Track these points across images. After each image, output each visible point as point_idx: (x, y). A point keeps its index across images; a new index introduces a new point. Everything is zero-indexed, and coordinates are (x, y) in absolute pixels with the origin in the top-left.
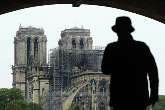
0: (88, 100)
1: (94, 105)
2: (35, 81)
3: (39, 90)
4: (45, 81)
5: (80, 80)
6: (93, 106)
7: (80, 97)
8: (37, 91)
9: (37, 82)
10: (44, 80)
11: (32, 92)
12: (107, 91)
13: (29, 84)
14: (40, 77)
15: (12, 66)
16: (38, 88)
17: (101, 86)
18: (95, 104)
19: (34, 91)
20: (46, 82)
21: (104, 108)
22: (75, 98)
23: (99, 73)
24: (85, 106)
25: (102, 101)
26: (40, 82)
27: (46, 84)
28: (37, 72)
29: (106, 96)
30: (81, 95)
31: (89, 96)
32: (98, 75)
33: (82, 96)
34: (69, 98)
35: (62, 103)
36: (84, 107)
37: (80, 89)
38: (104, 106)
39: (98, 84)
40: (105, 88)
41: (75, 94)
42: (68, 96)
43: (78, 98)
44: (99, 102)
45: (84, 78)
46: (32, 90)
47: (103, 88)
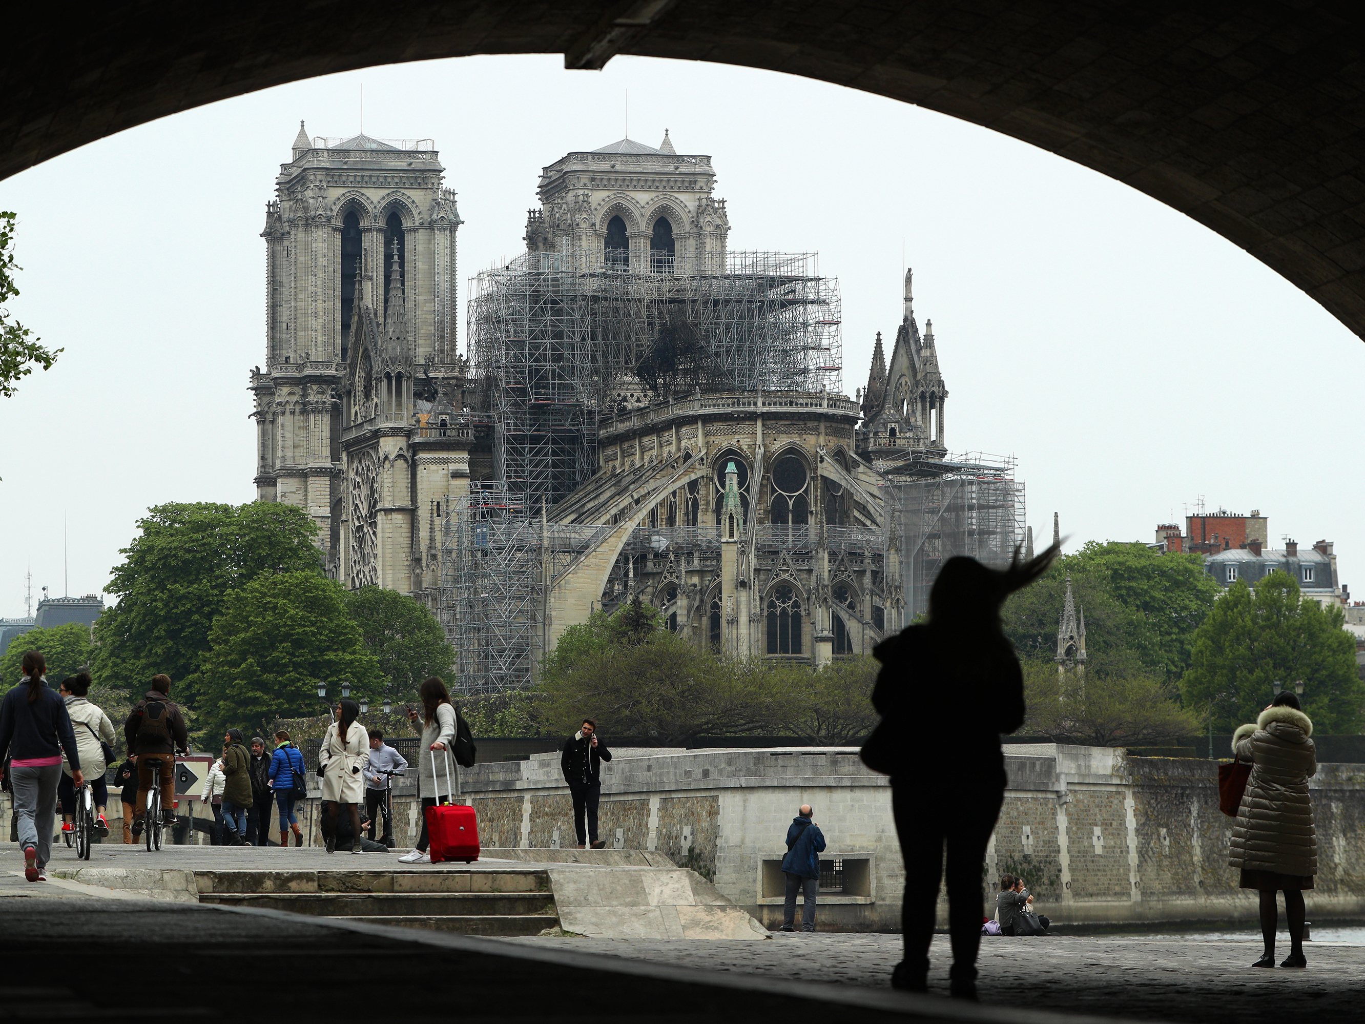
0: (701, 573)
1: (738, 603)
2: (386, 458)
3: (411, 512)
4: (446, 461)
5: (654, 452)
6: (727, 606)
7: (651, 556)
8: (398, 518)
9: (400, 463)
10: (443, 455)
11: (373, 524)
12: (811, 520)
13: (352, 475)
14: (417, 439)
15: (256, 374)
16: (406, 503)
17: (774, 491)
18: (743, 596)
19: (380, 518)
20: (452, 467)
21: (797, 618)
22: (623, 558)
23: (765, 409)
24: (681, 604)
25: (785, 576)
26: (420, 468)
27: (456, 475)
28: (399, 404)
29: (805, 547)
30: (660, 542)
31: (704, 545)
32: (759, 423)
33: (663, 547)
34: (588, 561)
35: (546, 592)
36: (674, 615)
37: (652, 505)
38: (796, 605)
39: (756, 478)
40: (801, 503)
41: (624, 539)
42: (580, 550)
43: (644, 557)
44: (766, 581)
45: (679, 440)
46: (372, 515)
47: (791, 503)
